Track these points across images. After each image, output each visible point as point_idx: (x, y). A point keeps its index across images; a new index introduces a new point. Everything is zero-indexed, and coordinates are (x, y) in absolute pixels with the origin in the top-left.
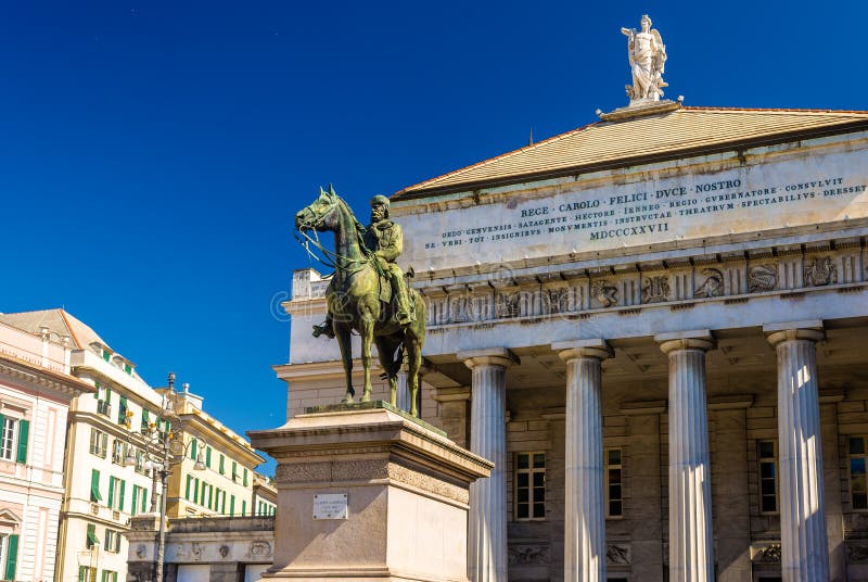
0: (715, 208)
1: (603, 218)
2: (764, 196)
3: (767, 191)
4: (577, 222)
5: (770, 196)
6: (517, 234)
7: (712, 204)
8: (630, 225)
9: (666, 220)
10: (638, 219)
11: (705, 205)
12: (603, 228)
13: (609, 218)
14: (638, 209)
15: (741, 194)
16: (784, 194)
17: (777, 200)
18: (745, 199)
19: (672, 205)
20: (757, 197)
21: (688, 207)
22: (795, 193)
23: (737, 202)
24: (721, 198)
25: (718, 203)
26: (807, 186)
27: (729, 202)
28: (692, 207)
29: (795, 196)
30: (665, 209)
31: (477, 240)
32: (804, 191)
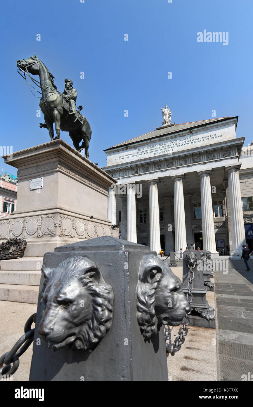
0: (184, 144)
1: (157, 150)
2: (196, 140)
3: (197, 139)
4: (151, 151)
5: (198, 140)
6: (137, 155)
7: (183, 143)
8: (164, 150)
9: (172, 148)
10: (166, 149)
11: (182, 144)
12: (157, 152)
13: (159, 149)
14: (165, 146)
15: (191, 141)
16: (201, 139)
17: (200, 141)
18: (192, 142)
19: (174, 145)
20: (195, 141)
21: (178, 145)
22: (204, 139)
23: (190, 142)
24: (186, 142)
25: (185, 143)
26: (207, 137)
27: (188, 143)
28: (179, 145)
29: (204, 140)
30: (172, 146)
31: (127, 157)
32: (207, 138)
